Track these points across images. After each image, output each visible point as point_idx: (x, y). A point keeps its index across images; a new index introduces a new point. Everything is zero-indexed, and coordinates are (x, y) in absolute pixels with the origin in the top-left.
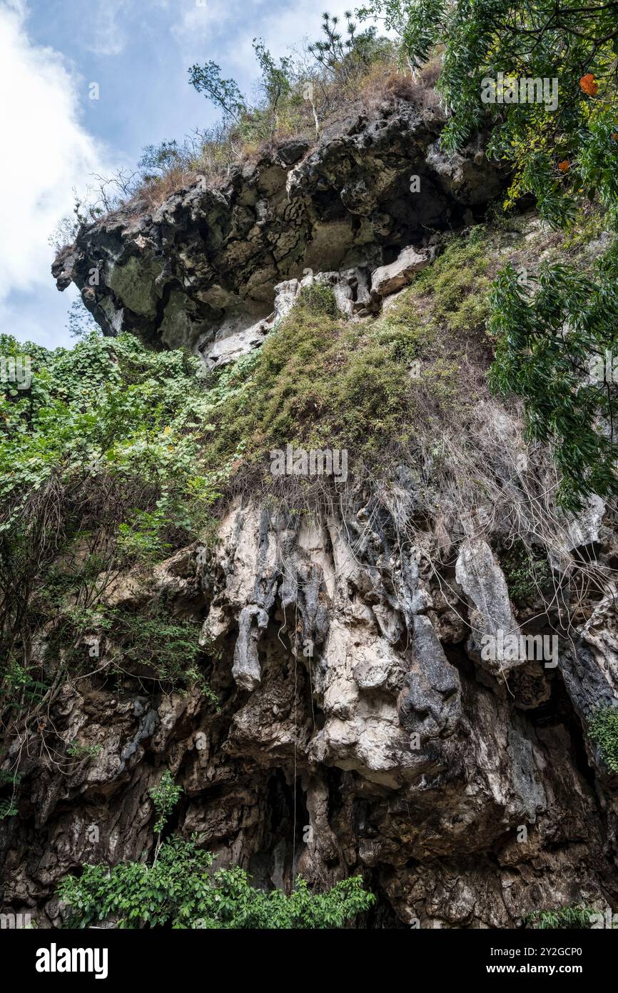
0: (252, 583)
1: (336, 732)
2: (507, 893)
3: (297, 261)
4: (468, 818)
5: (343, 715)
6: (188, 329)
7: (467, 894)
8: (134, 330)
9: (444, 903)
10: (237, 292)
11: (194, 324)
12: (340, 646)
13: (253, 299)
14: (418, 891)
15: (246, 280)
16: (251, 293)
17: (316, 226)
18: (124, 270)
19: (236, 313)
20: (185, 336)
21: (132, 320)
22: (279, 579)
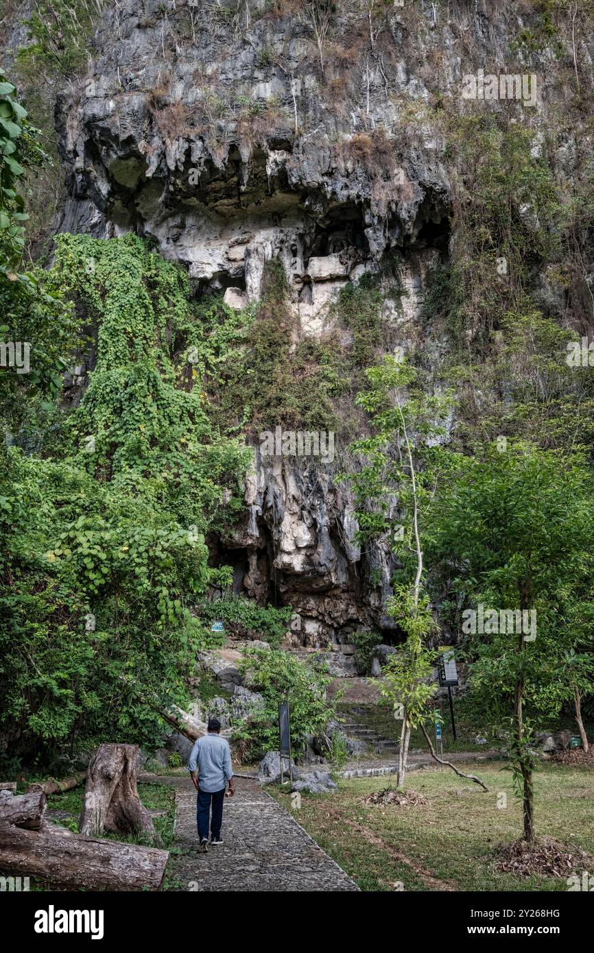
0: (255, 494)
1: (286, 559)
2: (326, 604)
3: (256, 204)
4: (321, 585)
5: (289, 553)
6: (161, 212)
7: (312, 602)
8: (117, 196)
9: (305, 604)
10: (207, 204)
11: (167, 210)
12: (288, 524)
13: (217, 212)
14: (295, 599)
15: (216, 200)
16: (216, 208)
17: (277, 192)
18: (123, 162)
19: (200, 213)
20: (157, 214)
21: (116, 189)
22: (266, 493)
